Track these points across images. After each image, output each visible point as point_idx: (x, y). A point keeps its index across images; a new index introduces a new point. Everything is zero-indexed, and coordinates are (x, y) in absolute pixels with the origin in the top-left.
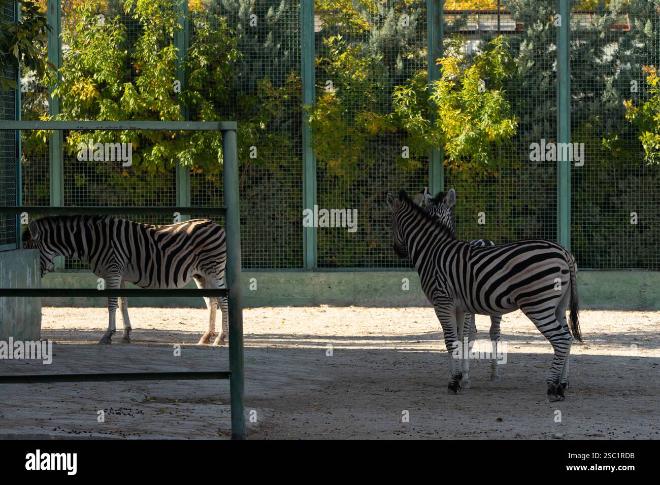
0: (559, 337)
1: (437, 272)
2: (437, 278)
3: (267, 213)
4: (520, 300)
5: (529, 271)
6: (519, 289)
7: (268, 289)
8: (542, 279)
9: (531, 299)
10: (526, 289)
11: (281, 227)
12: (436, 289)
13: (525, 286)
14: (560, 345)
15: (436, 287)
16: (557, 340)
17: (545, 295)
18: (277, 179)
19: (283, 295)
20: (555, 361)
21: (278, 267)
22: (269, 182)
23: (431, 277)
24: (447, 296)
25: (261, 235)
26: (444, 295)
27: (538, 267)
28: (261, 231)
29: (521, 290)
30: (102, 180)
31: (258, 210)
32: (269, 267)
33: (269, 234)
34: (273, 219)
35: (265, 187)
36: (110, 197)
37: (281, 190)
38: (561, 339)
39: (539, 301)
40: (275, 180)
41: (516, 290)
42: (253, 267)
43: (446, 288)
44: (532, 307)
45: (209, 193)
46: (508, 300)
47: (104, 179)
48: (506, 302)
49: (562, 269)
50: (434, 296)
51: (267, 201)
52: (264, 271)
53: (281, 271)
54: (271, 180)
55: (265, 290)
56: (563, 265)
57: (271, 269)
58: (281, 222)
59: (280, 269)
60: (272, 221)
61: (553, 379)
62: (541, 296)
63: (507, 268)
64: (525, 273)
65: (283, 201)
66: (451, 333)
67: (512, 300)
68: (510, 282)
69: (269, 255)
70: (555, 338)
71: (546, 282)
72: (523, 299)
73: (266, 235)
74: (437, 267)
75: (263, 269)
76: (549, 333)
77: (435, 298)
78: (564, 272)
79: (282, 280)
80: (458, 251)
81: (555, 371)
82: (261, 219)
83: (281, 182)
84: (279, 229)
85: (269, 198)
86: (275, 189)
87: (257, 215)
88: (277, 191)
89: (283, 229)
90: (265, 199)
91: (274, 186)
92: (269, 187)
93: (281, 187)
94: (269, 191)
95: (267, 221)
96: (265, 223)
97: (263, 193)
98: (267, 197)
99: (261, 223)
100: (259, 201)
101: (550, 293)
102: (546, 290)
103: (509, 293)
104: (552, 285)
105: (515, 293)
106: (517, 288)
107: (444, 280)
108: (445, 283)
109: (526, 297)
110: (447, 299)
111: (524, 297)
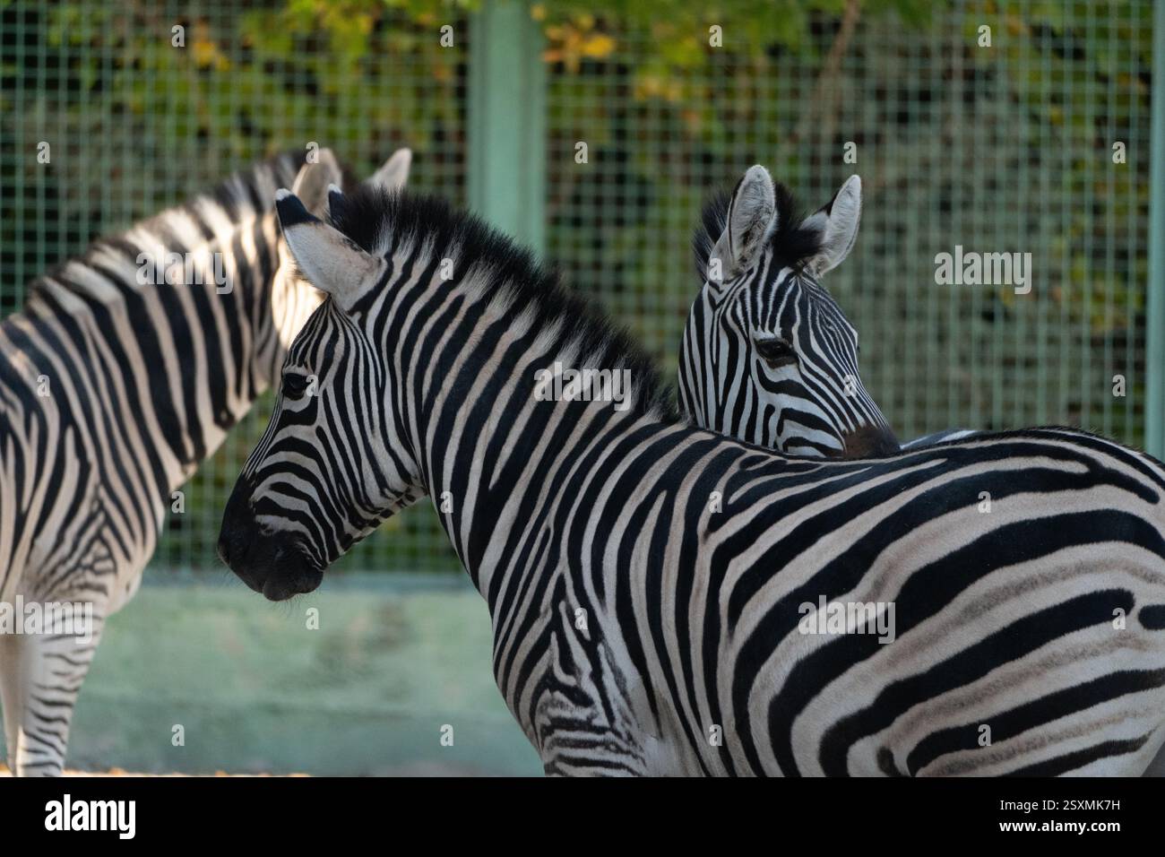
1: (560, 593)
2: (556, 624)
4: (935, 765)
5: (972, 612)
8: (1034, 657)
9: (983, 762)
10: (962, 705)
11: (1030, 364)
12: (549, 682)
15: (550, 671)
18: (1015, 99)
22: (971, 116)
23: (533, 614)
24: (602, 721)
25: (921, 404)
26: (581, 714)
27: (1019, 589)
28: (922, 381)
29: (940, 710)
30: (74, 85)
34: (989, 317)
35: (948, 143)
36: (115, 174)
37: (1035, 161)
39: (1020, 772)
40: (1002, 109)
43: (597, 676)
45: (645, 165)
46: (884, 759)
47: (87, 75)
48: (871, 767)
49: (1140, 603)
50: (542, 720)
51: (956, 217)
54: (983, 106)
56: (1151, 578)
58: (1032, 338)
60: (978, 326)
62: (1032, 747)
63: (878, 586)
64: (959, 622)
65: (1046, 222)
67: (901, 761)
68: (889, 663)
71: (1051, 674)
72: (947, 758)
73: (944, 404)
74: (563, 567)
77: (548, 731)
78: (1156, 618)
83: (1035, 118)
84: (1020, 374)
85: (966, 205)
86: (1002, 154)
87: (901, 295)
88: (1014, 164)
89: (1042, 374)
90: (945, 207)
91: (994, 141)
92: (970, 143)
93: (1033, 145)
94: (968, 165)
95: (954, 326)
96: (942, 338)
97: (936, 176)
98: (957, 196)
99: (920, 339)
100: (911, 218)
101: (1077, 732)
102: (1058, 715)
103: (887, 723)
104: (1085, 687)
105: (911, 726)
106: (923, 699)
107: (587, 636)
108: (591, 648)
109: (958, 749)
110: (599, 738)
111: (950, 751)
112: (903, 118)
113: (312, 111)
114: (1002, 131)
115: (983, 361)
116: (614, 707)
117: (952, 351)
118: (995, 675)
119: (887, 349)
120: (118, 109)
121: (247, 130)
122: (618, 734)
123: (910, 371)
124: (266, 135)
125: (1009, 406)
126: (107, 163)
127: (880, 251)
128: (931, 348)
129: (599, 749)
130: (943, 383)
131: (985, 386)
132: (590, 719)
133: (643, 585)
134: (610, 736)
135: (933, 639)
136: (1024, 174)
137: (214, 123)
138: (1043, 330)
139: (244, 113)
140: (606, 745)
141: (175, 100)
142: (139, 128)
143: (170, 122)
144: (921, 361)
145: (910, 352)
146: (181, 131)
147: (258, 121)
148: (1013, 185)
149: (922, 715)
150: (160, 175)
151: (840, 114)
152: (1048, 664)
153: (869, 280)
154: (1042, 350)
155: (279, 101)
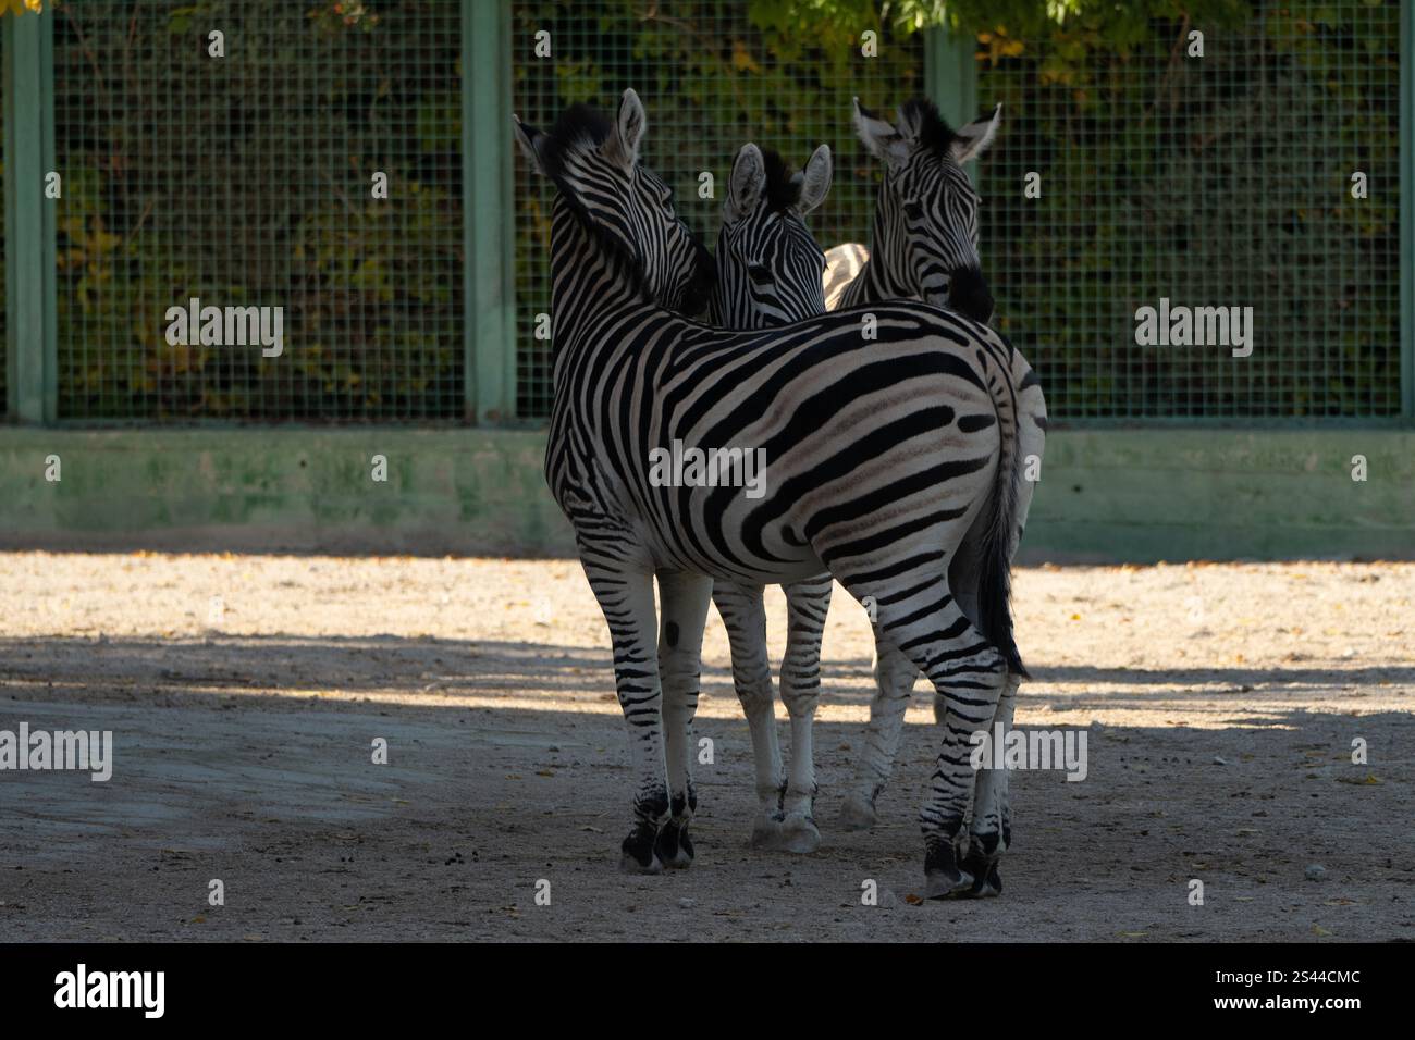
0: (960, 662)
1: (569, 424)
2: (566, 445)
3: (1264, 207)
4: (823, 533)
5: (843, 427)
6: (816, 492)
7: (1258, 493)
8: (887, 455)
9: (855, 529)
10: (838, 491)
11: (1318, 260)
12: (565, 484)
13: (835, 483)
14: (961, 692)
16: (950, 672)
17: (903, 511)
18: (1304, 76)
19: (1317, 519)
20: (948, 751)
21: (1306, 411)
22: (1273, 89)
24: (599, 510)
26: (586, 506)
27: (875, 409)
28: (1244, 275)
29: (822, 496)
30: (654, 85)
31: (1229, 197)
32: (1274, 411)
33: (1275, 288)
34: (1289, 228)
35: (1258, 108)
36: (683, 146)
37: (1319, 119)
38: (965, 669)
39: (880, 535)
40: (1295, 83)
41: (807, 496)
42: (1213, 412)
43: (592, 480)
44: (856, 558)
45: (1047, 129)
46: (787, 533)
47: (661, 79)
48: (779, 539)
49: (959, 414)
51: (1265, 160)
52: (1254, 426)
53: (1317, 426)
54: (1281, 82)
55: (1247, 497)
56: (966, 397)
57: (1280, 418)
58: (1320, 242)
59: (1312, 419)
60: (1282, 235)
61: (936, 817)
62: (888, 516)
63: (778, 414)
64: (833, 434)
66: (630, 643)
67: (799, 533)
68: (787, 466)
69: (1274, 366)
70: (942, 667)
71: (901, 466)
72: (831, 528)
75: (1249, 419)
76: (921, 649)
78: (972, 424)
79: (1313, 460)
80: (635, 350)
81: (946, 785)
82: (1241, 228)
83: (1318, 89)
84: (1311, 268)
85: (1271, 151)
86: (1295, 114)
87: (1228, 216)
88: (1304, 122)
89: (1327, 267)
90: (1257, 152)
91: (1290, 105)
92: (1273, 108)
93: (1316, 107)
94: (1272, 124)
95: (1266, 236)
96: (1257, 244)
97: (1250, 131)
98: (1265, 145)
99: (1241, 245)
100: (1233, 160)
101: (919, 505)
102: (905, 495)
103: (787, 508)
104: (923, 474)
105: (804, 508)
106: (811, 489)
107: (585, 453)
108: (587, 461)
109: (838, 521)
110: (600, 521)
111: (833, 522)
112: (1225, 92)
113: (817, 100)
114: (1295, 98)
115: (1286, 259)
116: (606, 501)
117: (1264, 253)
118: (860, 469)
119: (1219, 252)
120: (683, 101)
121: (772, 113)
122: (613, 518)
123: (1235, 268)
124: (786, 116)
125: (1304, 290)
126: (677, 139)
127: (1212, 185)
128: (1250, 252)
129: (602, 529)
130: (1258, 276)
131: (1288, 276)
132: (592, 508)
133: (618, 420)
134: (607, 520)
135: (816, 447)
136: (1311, 129)
137: (749, 108)
138: (1327, 236)
139: (770, 102)
140: (606, 526)
141: (721, 93)
142: (698, 115)
143: (719, 109)
144: (1243, 260)
145: (1235, 255)
146: (727, 115)
147: (780, 107)
148: (1304, 136)
149: (812, 499)
150: (713, 146)
151: (1182, 90)
152: (897, 460)
153: (1205, 205)
154: (1326, 251)
155: (794, 93)
